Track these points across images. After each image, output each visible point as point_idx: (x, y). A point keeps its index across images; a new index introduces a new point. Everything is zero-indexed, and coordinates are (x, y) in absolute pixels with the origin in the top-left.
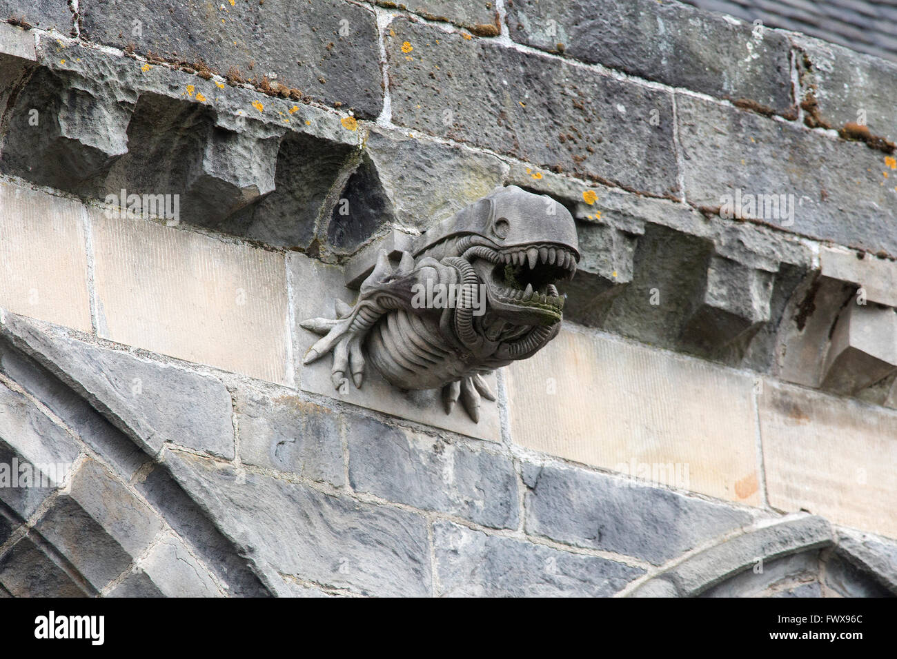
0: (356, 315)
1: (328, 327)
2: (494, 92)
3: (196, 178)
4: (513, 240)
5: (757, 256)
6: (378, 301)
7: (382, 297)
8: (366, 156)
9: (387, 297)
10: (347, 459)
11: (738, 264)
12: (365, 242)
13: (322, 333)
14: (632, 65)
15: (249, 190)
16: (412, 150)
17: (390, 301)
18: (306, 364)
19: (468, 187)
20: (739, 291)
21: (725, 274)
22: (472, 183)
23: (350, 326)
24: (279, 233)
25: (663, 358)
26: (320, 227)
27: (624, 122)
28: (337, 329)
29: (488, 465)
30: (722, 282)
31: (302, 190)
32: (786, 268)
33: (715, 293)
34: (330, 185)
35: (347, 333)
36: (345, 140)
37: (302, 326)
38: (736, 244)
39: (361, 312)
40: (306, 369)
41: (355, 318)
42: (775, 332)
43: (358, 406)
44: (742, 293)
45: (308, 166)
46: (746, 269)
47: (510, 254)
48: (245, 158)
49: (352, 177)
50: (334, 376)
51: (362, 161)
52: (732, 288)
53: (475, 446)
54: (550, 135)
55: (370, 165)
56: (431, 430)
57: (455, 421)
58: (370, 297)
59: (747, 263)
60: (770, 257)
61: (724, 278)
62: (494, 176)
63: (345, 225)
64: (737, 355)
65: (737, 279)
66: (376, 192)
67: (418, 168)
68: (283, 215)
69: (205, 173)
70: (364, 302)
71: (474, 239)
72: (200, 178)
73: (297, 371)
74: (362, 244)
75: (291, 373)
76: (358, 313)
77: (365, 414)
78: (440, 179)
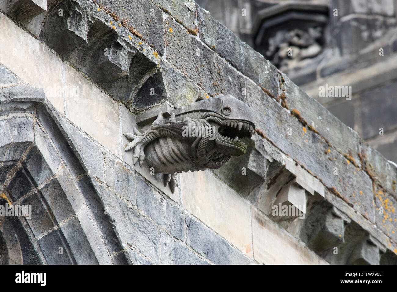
0: (147, 136)
1: (134, 138)
2: (195, 58)
3: (103, 61)
4: (233, 117)
5: (267, 153)
6: (160, 131)
7: (162, 130)
8: (159, 70)
9: (165, 130)
10: (136, 194)
11: (261, 155)
12: (149, 107)
13: (131, 140)
14: (234, 62)
15: (125, 72)
16: (172, 73)
17: (166, 132)
18: (126, 151)
19: (187, 94)
20: (261, 166)
21: (256, 158)
22: (189, 92)
23: (143, 140)
24: (119, 94)
25: (225, 187)
26: (132, 96)
27: (231, 85)
28: (137, 140)
29: (176, 212)
30: (255, 161)
31: (131, 78)
32: (275, 161)
33: (251, 165)
34: (140, 79)
35: (141, 142)
36: (154, 61)
37: (124, 135)
38: (261, 146)
39: (150, 135)
40: (125, 153)
41: (146, 137)
42: (260, 188)
43: (140, 174)
44: (262, 167)
45: (137, 69)
46: (263, 158)
47: (230, 122)
48: (124, 58)
49: (150, 78)
50: (134, 159)
51: (156, 72)
52: (258, 164)
53: (172, 203)
54: (211, 82)
55: (159, 75)
56: (160, 192)
57: (166, 190)
58: (156, 129)
59: (263, 155)
60: (271, 155)
61: (256, 159)
62: (195, 92)
63: (140, 98)
64: (247, 194)
65: (260, 161)
66: (160, 86)
67: (173, 81)
68: (122, 87)
69: (109, 60)
70: (153, 131)
71: (211, 113)
72: (105, 62)
73: (123, 153)
74: (148, 107)
75: (121, 154)
76: (148, 135)
77: (141, 178)
78: (180, 88)
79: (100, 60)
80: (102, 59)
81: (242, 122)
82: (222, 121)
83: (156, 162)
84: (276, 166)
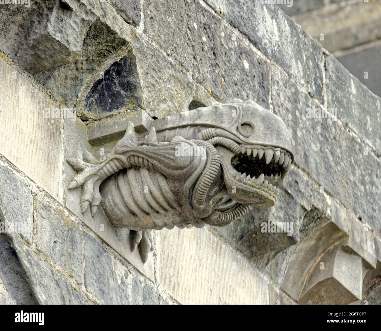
0: (106, 164)
1: (83, 167)
2: (190, 30)
3: (38, 35)
4: (257, 140)
5: (303, 196)
6: (129, 158)
7: (134, 156)
8: (130, 51)
9: (138, 157)
10: (84, 265)
11: (293, 198)
12: (111, 113)
14: (253, 36)
15: (76, 54)
16: (152, 56)
17: (141, 160)
18: (70, 190)
19: (175, 93)
20: (291, 217)
21: (283, 203)
22: (178, 90)
23: (99, 171)
24: (61, 91)
25: (228, 250)
26: (83, 93)
27: (248, 76)
28: (89, 170)
29: (147, 296)
30: (281, 208)
31: (82, 63)
32: (315, 209)
33: (275, 214)
34: (99, 65)
35: (95, 174)
36: (124, 36)
37: (67, 161)
38: (293, 183)
39: (111, 163)
40: (68, 193)
41: (105, 166)
42: (286, 253)
43: (91, 229)
44: (292, 219)
45: (94, 48)
46: (296, 203)
48: (75, 30)
49: (116, 64)
50: (83, 203)
51: (126, 54)
52: (286, 213)
53: (142, 279)
54: (214, 71)
55: (131, 59)
56: (124, 261)
57: (133, 257)
58: (124, 153)
59: (296, 198)
60: (309, 199)
61: (283, 205)
62: (189, 89)
63: (96, 96)
64: (265, 262)
65: (290, 208)
66: (131, 79)
67: (154, 69)
68: (66, 78)
69: (48, 33)
70: (117, 156)
71: (219, 131)
72: (42, 36)
73: (64, 192)
74: (109, 113)
75: (61, 194)
76: (108, 163)
77: (94, 236)
78: (163, 82)
79: (34, 32)
80: (37, 31)
81: (273, 149)
82: (238, 146)
83: (119, 209)
84: (316, 217)
